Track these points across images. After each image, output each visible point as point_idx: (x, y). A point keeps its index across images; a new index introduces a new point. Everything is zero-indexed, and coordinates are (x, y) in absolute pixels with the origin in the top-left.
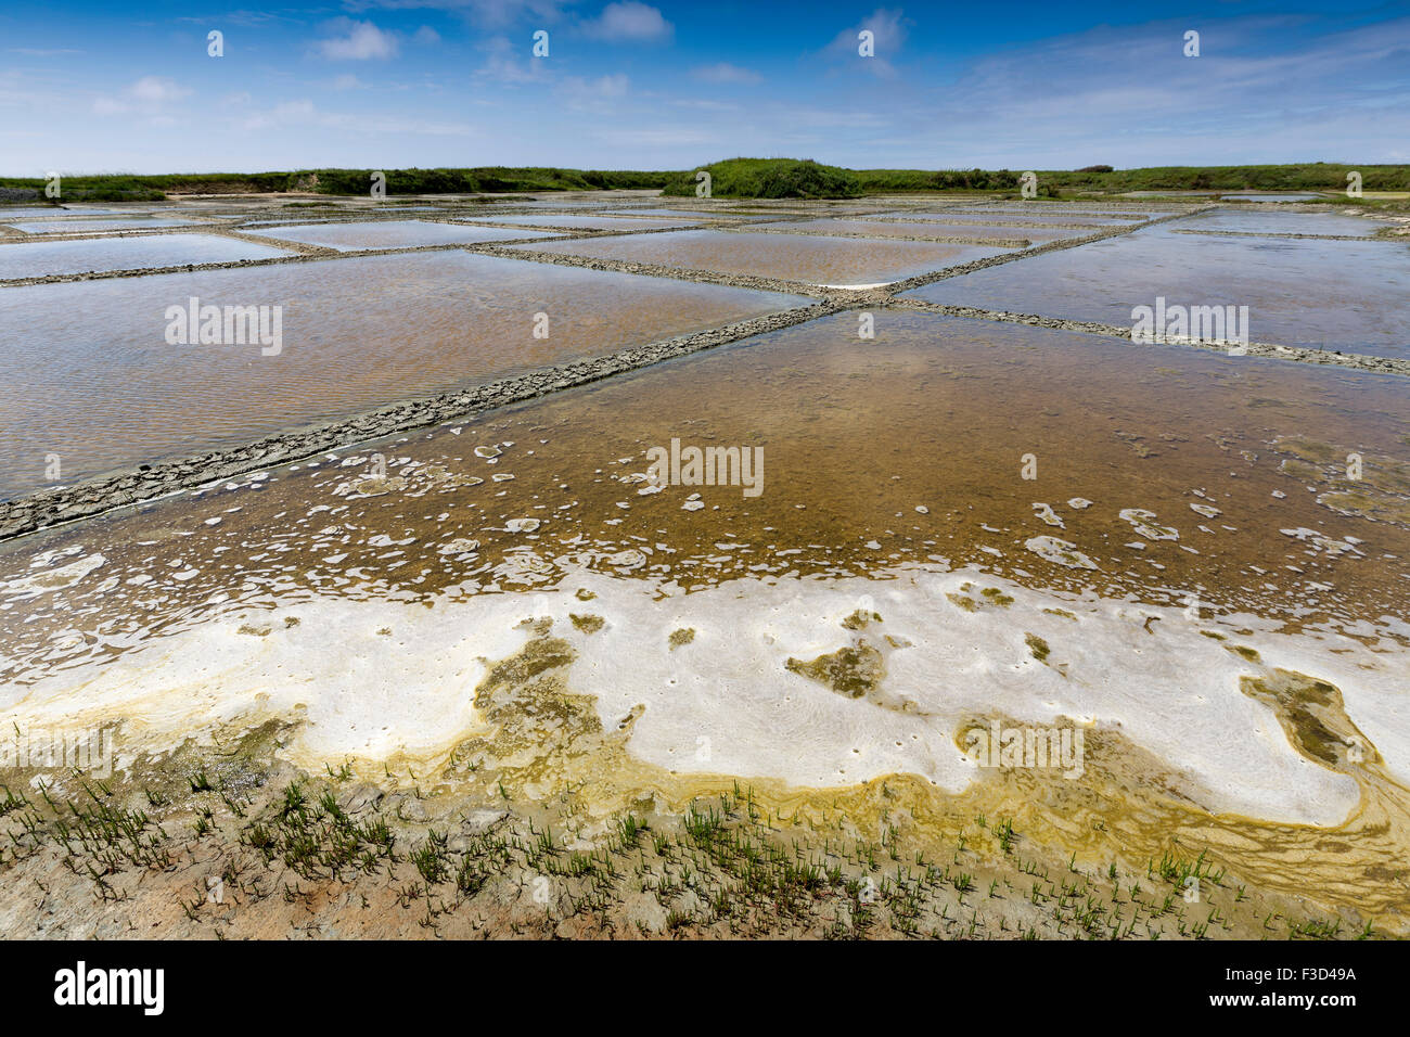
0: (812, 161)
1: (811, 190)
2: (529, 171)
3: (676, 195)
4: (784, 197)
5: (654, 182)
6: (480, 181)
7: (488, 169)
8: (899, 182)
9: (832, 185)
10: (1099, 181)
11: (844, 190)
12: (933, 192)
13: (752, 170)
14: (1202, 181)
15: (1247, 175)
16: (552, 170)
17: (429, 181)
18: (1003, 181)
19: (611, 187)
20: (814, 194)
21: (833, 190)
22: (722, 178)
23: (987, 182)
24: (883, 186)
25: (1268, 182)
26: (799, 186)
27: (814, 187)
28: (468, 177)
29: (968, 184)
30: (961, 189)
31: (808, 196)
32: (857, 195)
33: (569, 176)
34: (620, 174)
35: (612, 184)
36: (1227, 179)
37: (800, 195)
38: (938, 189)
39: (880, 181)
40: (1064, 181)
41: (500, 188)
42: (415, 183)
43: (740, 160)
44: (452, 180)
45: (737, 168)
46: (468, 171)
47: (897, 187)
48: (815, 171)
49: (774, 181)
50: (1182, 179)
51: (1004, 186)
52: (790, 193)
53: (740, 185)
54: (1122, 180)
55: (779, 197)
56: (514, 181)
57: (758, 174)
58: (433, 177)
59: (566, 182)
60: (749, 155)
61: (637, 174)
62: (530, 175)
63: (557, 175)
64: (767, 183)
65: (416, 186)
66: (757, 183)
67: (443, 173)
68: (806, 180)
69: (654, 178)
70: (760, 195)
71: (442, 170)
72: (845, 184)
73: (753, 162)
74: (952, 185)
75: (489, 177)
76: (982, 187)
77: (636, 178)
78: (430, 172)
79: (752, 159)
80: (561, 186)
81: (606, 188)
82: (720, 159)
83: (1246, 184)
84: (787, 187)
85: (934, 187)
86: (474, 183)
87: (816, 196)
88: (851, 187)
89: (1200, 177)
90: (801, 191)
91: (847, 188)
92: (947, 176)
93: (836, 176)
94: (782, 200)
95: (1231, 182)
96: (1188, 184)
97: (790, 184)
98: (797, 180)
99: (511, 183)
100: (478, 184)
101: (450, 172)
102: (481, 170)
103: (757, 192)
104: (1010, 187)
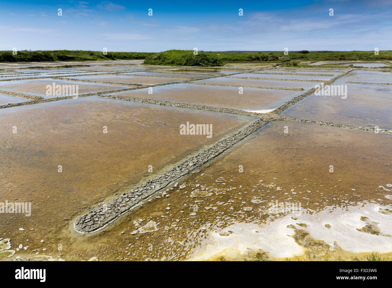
0: (203, 51)
1: (205, 63)
2: (79, 52)
3: (149, 64)
4: (195, 65)
5: (134, 57)
6: (57, 56)
7: (60, 51)
8: (235, 58)
9: (213, 61)
10: (306, 57)
11: (217, 62)
12: (247, 63)
13: (181, 55)
14: (342, 58)
15: (357, 55)
16: (89, 52)
17: (34, 56)
18: (274, 58)
19: (115, 58)
20: (206, 64)
21: (213, 63)
22: (169, 58)
23: (267, 58)
24: (229, 60)
25: (364, 58)
26: (200, 62)
27: (206, 62)
28: (52, 54)
29: (261, 59)
30: (258, 61)
31: (204, 65)
32: (222, 64)
33: (97, 54)
34: (118, 53)
35: (116, 57)
36: (351, 57)
37: (201, 65)
38: (250, 61)
39: (227, 58)
40: (294, 57)
41: (67, 59)
42: (28, 57)
43: (175, 51)
44: (45, 56)
45: (174, 54)
46: (51, 52)
47: (234, 60)
48: (206, 56)
49: (190, 60)
50: (335, 57)
51: (274, 60)
52: (197, 64)
53: (176, 61)
54: (314, 57)
55: (193, 66)
56: (73, 56)
57: (183, 57)
58: (36, 55)
59: (96, 57)
60: (177, 49)
61: (126, 53)
62: (79, 53)
63: (92, 54)
64: (187, 60)
65: (28, 59)
66: (184, 60)
67: (41, 53)
68: (202, 59)
69: (134, 55)
70: (185, 65)
71: (40, 51)
72: (217, 60)
73: (179, 51)
74: (255, 59)
75: (62, 55)
76: (266, 60)
77: (126, 55)
78: (35, 52)
79: (179, 50)
80: (94, 58)
81: (113, 59)
82: (166, 50)
83: (357, 58)
84: (196, 62)
85: (248, 60)
86: (55, 57)
87: (207, 65)
88: (219, 61)
89: (341, 56)
90: (201, 64)
91: (218, 62)
92: (253, 56)
93: (213, 58)
94: (194, 67)
95: (352, 58)
96: (338, 58)
97: (197, 61)
98: (199, 59)
99: (72, 57)
100: (57, 58)
101: (44, 52)
102: (57, 51)
103: (184, 64)
104: (276, 60)
